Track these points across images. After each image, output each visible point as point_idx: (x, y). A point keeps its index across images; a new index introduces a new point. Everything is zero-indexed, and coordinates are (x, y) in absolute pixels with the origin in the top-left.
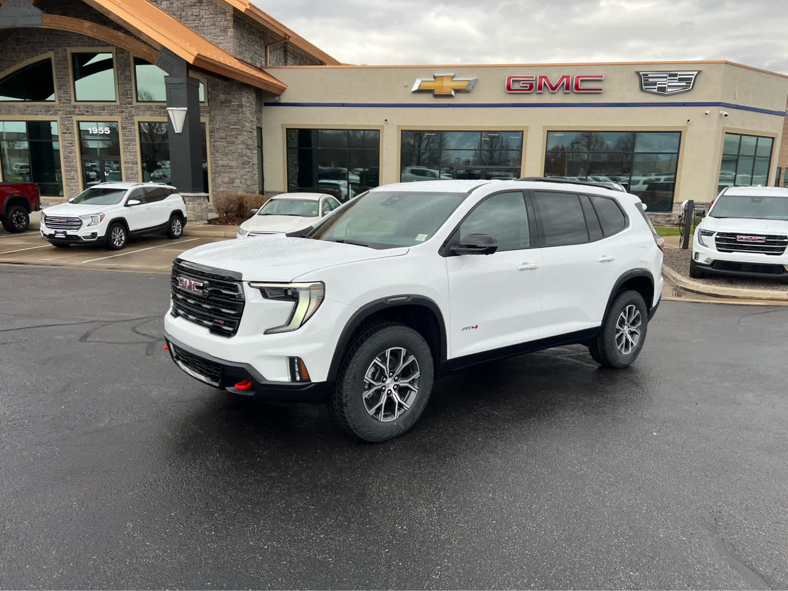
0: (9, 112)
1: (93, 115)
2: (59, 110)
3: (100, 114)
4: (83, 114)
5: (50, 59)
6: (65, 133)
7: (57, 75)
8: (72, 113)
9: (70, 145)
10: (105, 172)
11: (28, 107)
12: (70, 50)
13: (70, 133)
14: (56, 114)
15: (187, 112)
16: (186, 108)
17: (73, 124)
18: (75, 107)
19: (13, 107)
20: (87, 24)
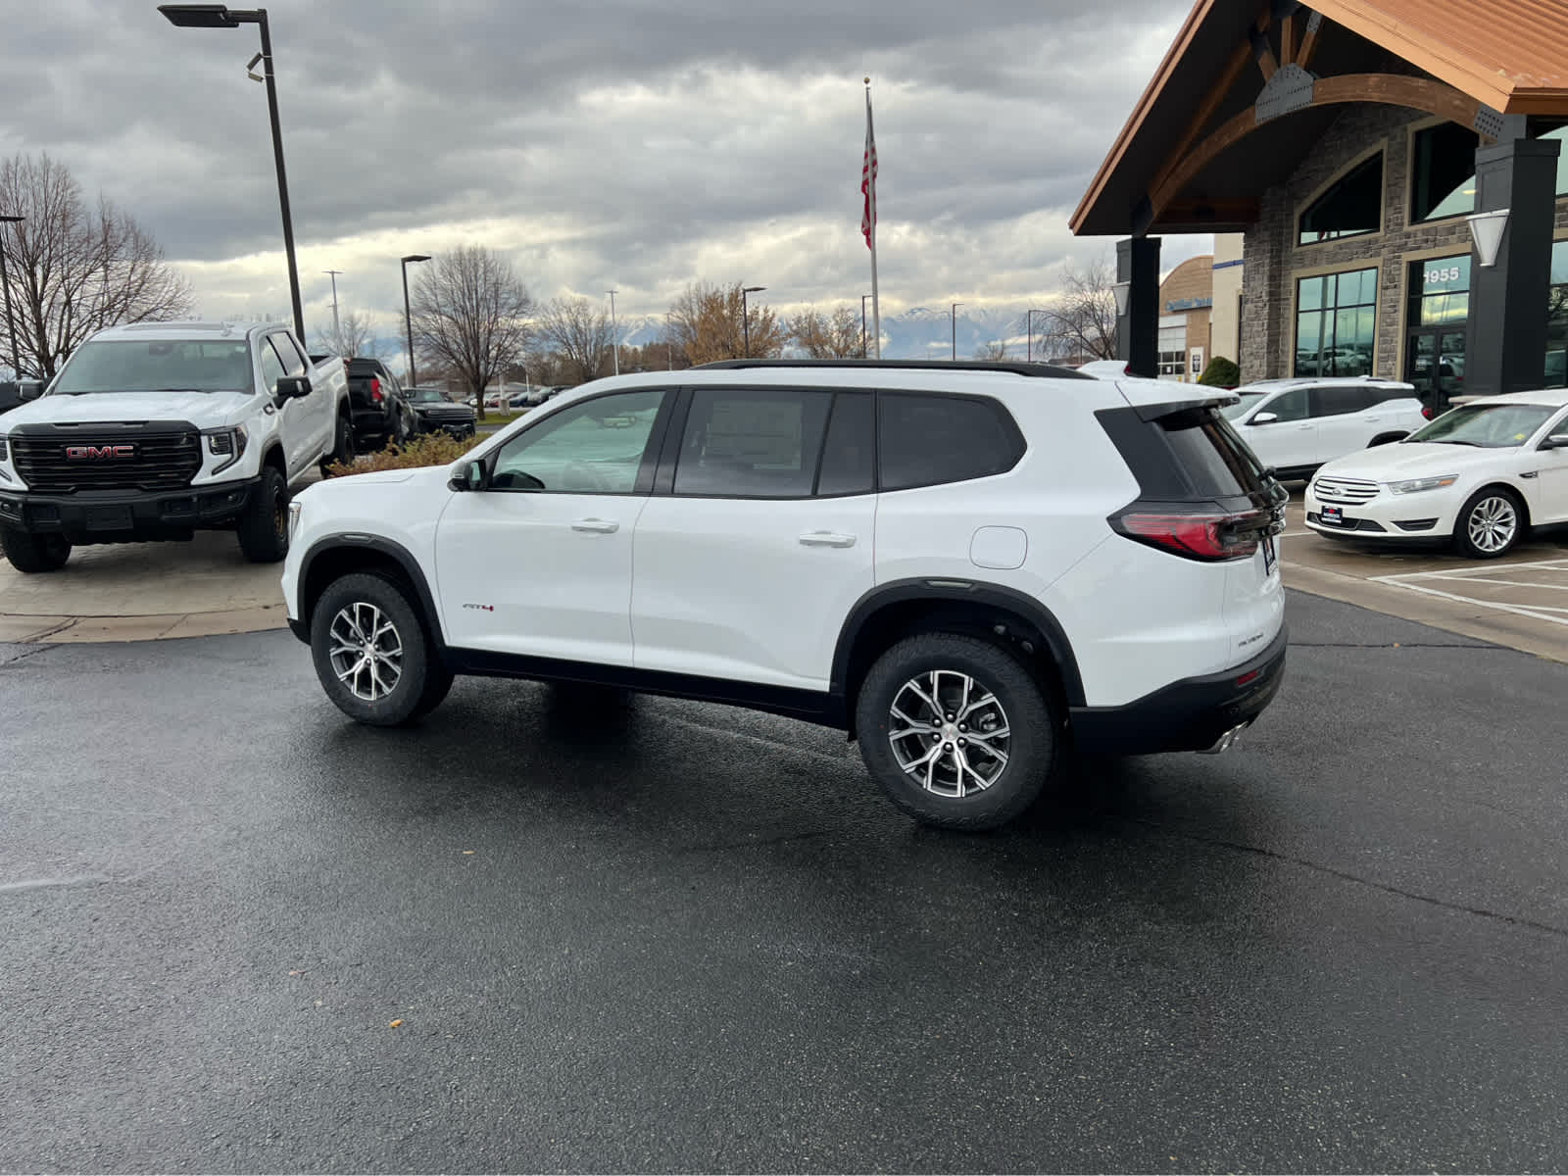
0: (1315, 262)
1: (1435, 246)
2: (1384, 246)
3: (1446, 243)
4: (1418, 248)
5: (1380, 153)
6: (1387, 288)
7: (1387, 179)
8: (1402, 248)
9: (1392, 310)
10: (1441, 358)
11: (1341, 249)
12: (1413, 128)
13: (1395, 287)
14: (1378, 254)
15: (1510, 218)
16: (1507, 211)
17: (1400, 269)
18: (1408, 236)
19: (1320, 251)
20: (1374, 79)
